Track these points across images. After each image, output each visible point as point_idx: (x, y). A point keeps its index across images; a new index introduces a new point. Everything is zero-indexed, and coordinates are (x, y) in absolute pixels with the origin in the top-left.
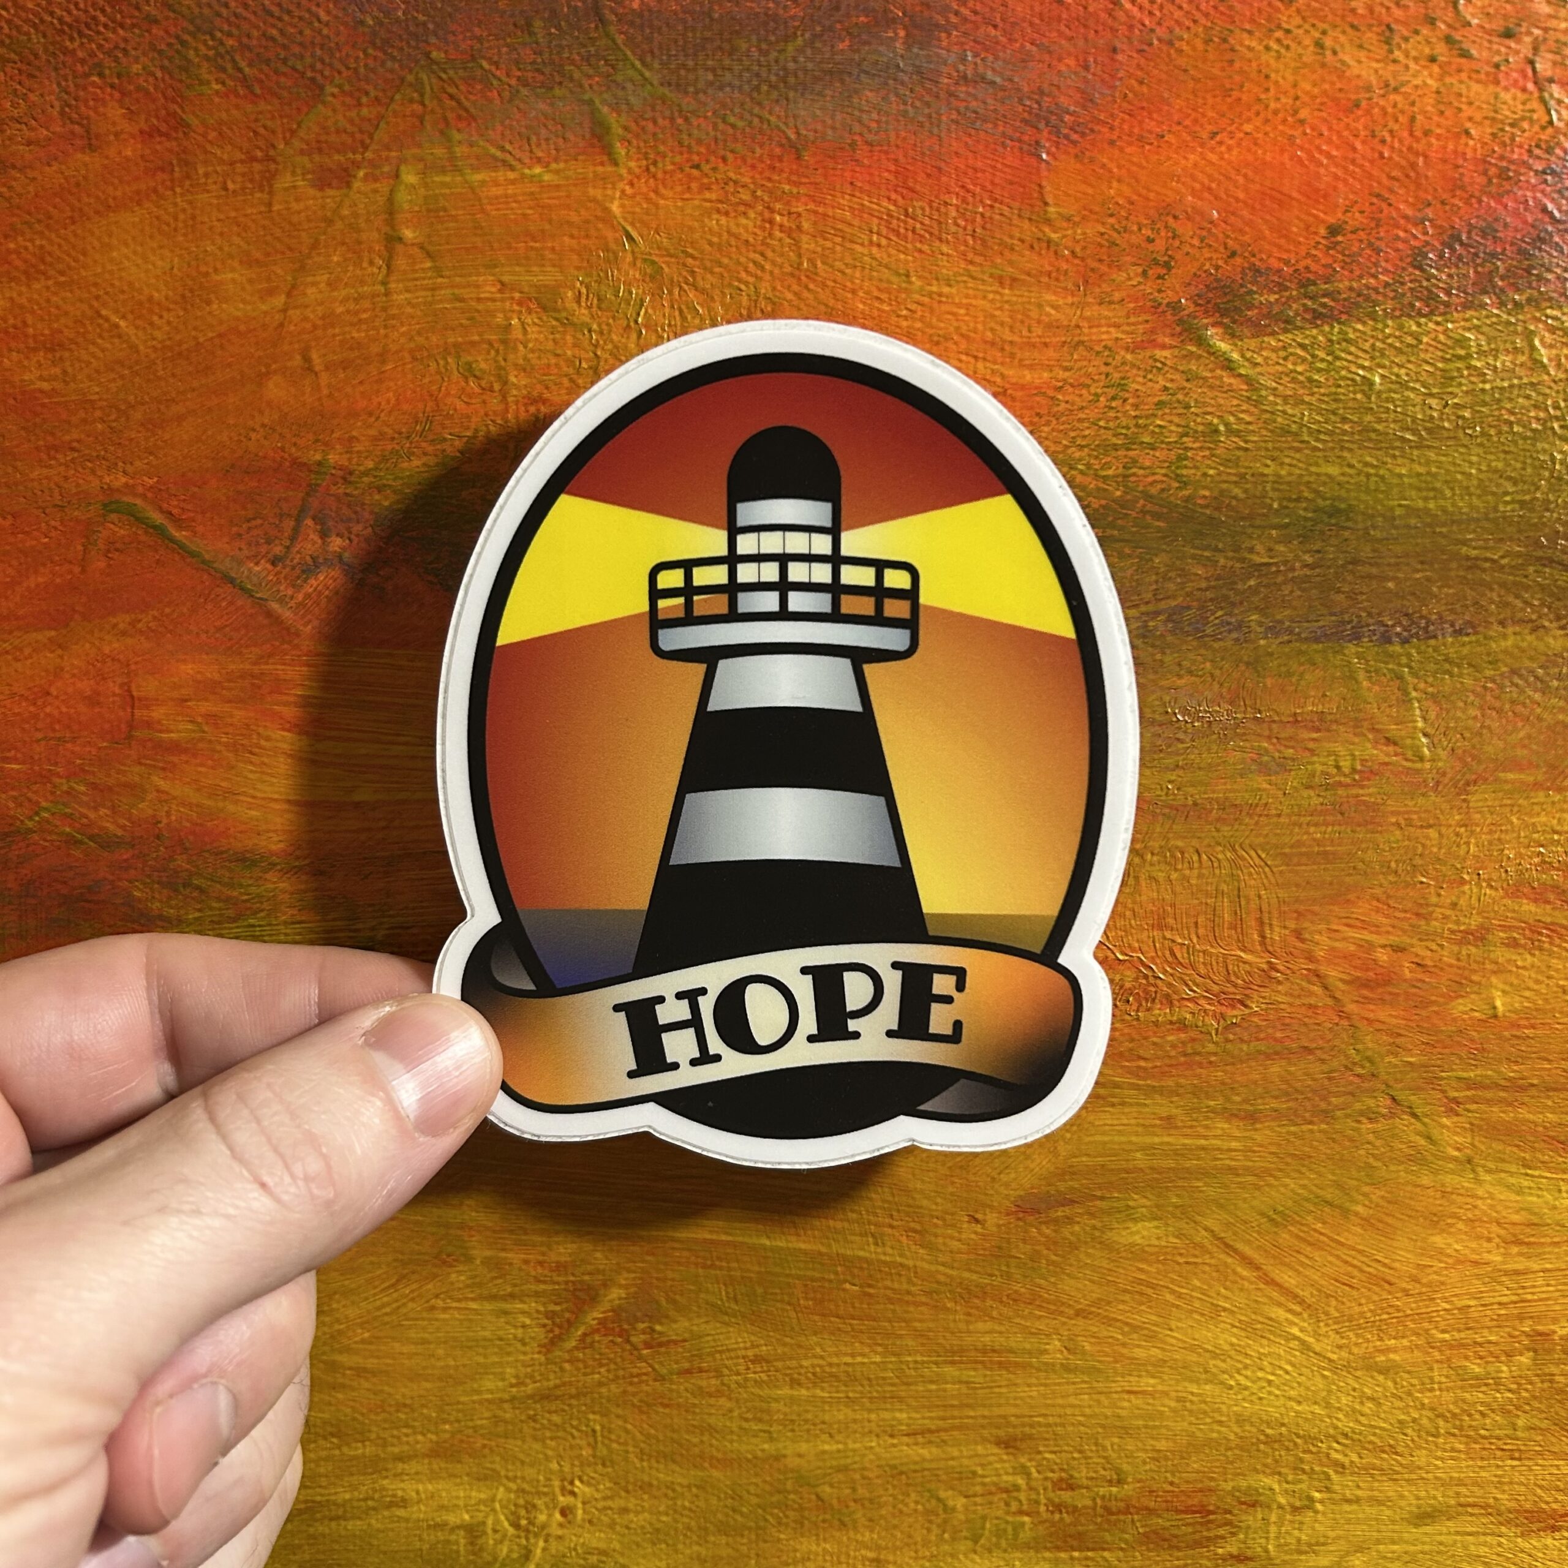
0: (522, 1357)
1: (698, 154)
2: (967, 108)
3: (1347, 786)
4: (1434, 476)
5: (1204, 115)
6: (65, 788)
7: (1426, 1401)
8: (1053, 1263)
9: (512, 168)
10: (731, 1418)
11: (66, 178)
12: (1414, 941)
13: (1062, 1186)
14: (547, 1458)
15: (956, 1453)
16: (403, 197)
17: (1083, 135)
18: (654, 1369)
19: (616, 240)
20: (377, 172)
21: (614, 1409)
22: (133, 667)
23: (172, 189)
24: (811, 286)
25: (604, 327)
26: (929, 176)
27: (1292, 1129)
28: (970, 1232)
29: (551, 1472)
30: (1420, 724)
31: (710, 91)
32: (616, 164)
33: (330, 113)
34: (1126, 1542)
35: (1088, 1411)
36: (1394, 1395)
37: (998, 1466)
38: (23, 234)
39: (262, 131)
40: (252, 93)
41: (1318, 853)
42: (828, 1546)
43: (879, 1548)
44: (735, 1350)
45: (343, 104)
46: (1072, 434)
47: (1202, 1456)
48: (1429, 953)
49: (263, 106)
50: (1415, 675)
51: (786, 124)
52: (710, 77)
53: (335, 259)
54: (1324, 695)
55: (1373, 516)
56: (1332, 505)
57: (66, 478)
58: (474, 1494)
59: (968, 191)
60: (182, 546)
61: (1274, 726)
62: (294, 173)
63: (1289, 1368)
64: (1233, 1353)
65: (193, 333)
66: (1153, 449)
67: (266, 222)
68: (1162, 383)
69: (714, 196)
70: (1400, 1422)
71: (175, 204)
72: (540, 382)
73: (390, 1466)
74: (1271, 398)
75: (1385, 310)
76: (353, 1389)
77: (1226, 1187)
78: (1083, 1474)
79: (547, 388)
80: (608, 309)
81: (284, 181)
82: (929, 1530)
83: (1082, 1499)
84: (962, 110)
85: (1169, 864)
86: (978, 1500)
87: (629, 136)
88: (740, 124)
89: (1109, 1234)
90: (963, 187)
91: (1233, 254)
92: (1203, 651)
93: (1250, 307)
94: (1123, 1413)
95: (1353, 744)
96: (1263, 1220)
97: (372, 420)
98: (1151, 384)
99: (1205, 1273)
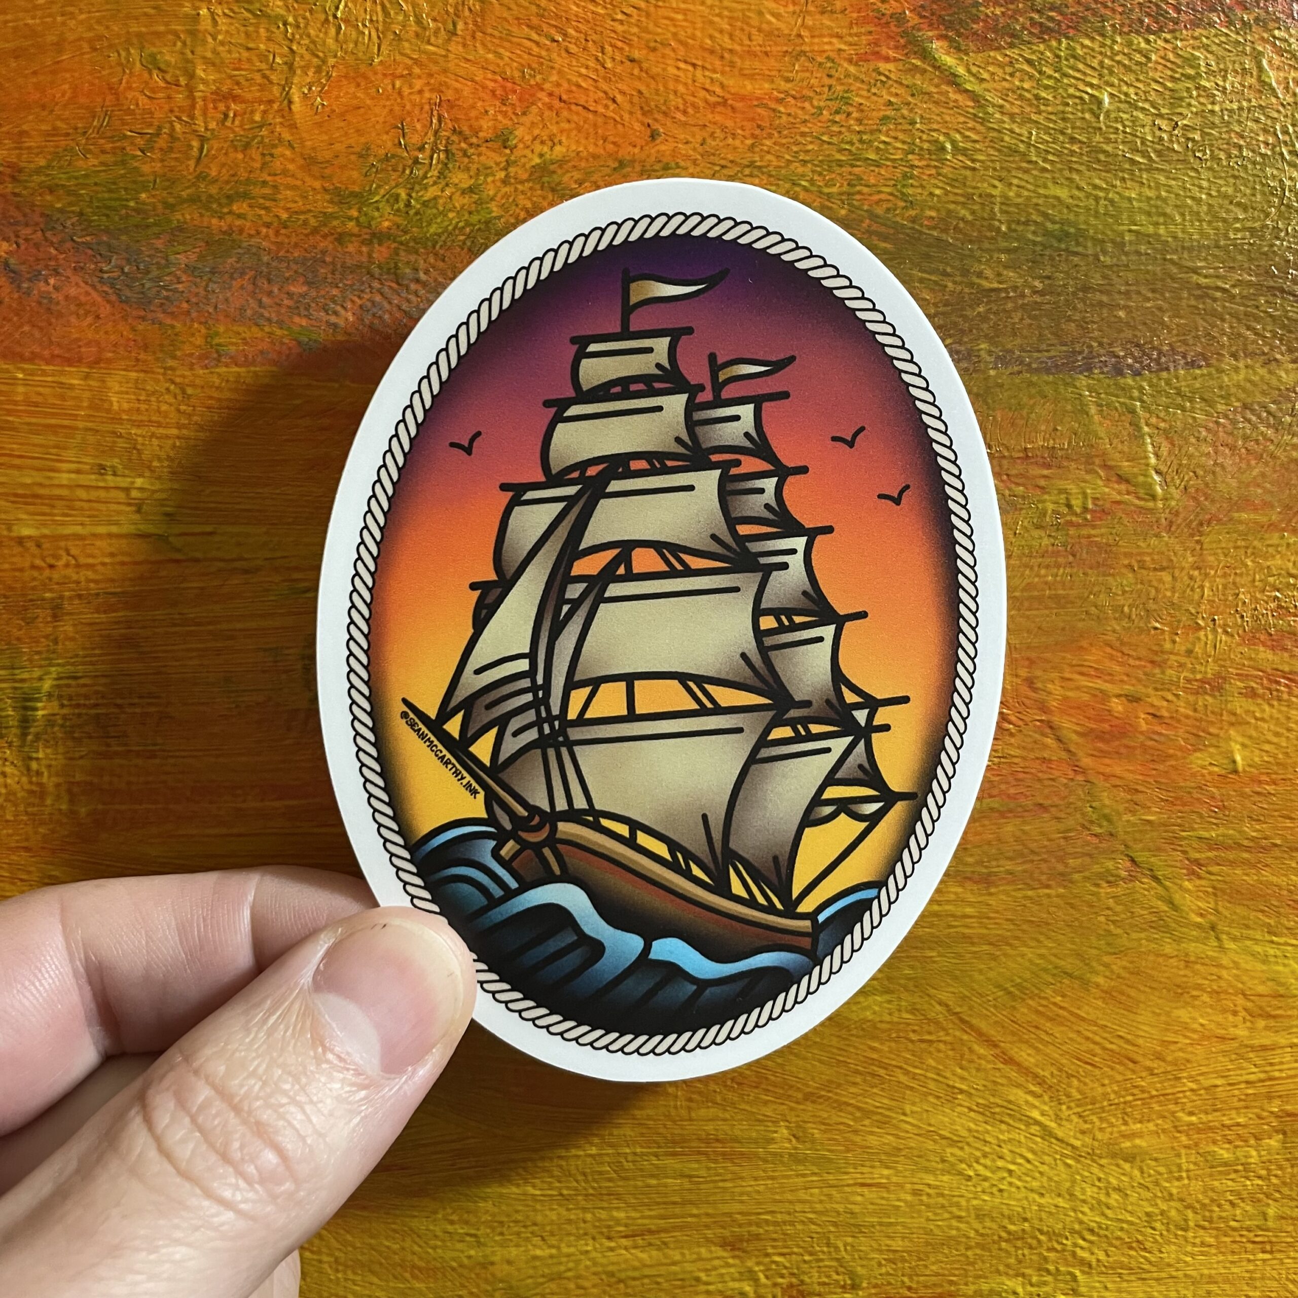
3: (1078, 526)
4: (1165, 200)
7: (1174, 1191)
12: (1150, 691)
15: (678, 1257)
25: (301, 20)
27: (1030, 893)
30: (1153, 461)
35: (819, 1207)
36: (1141, 1185)
37: (724, 1271)
41: (1050, 597)
46: (795, 149)
47: (940, 1257)
48: (1165, 704)
50: (1146, 408)
54: (1055, 430)
55: (1103, 241)
56: (1062, 230)
61: (1005, 462)
63: (1030, 1156)
64: (971, 1140)
66: (878, 166)
68: (887, 97)
70: (1148, 1214)
72: (231, 77)
74: (998, 116)
75: (1113, 26)
77: (959, 956)
78: (815, 1280)
79: (238, 83)
93: (976, 20)
94: (856, 1208)
95: (1085, 481)
96: (1001, 993)
97: (45, 113)
98: (875, 98)
99: (939, 1051)
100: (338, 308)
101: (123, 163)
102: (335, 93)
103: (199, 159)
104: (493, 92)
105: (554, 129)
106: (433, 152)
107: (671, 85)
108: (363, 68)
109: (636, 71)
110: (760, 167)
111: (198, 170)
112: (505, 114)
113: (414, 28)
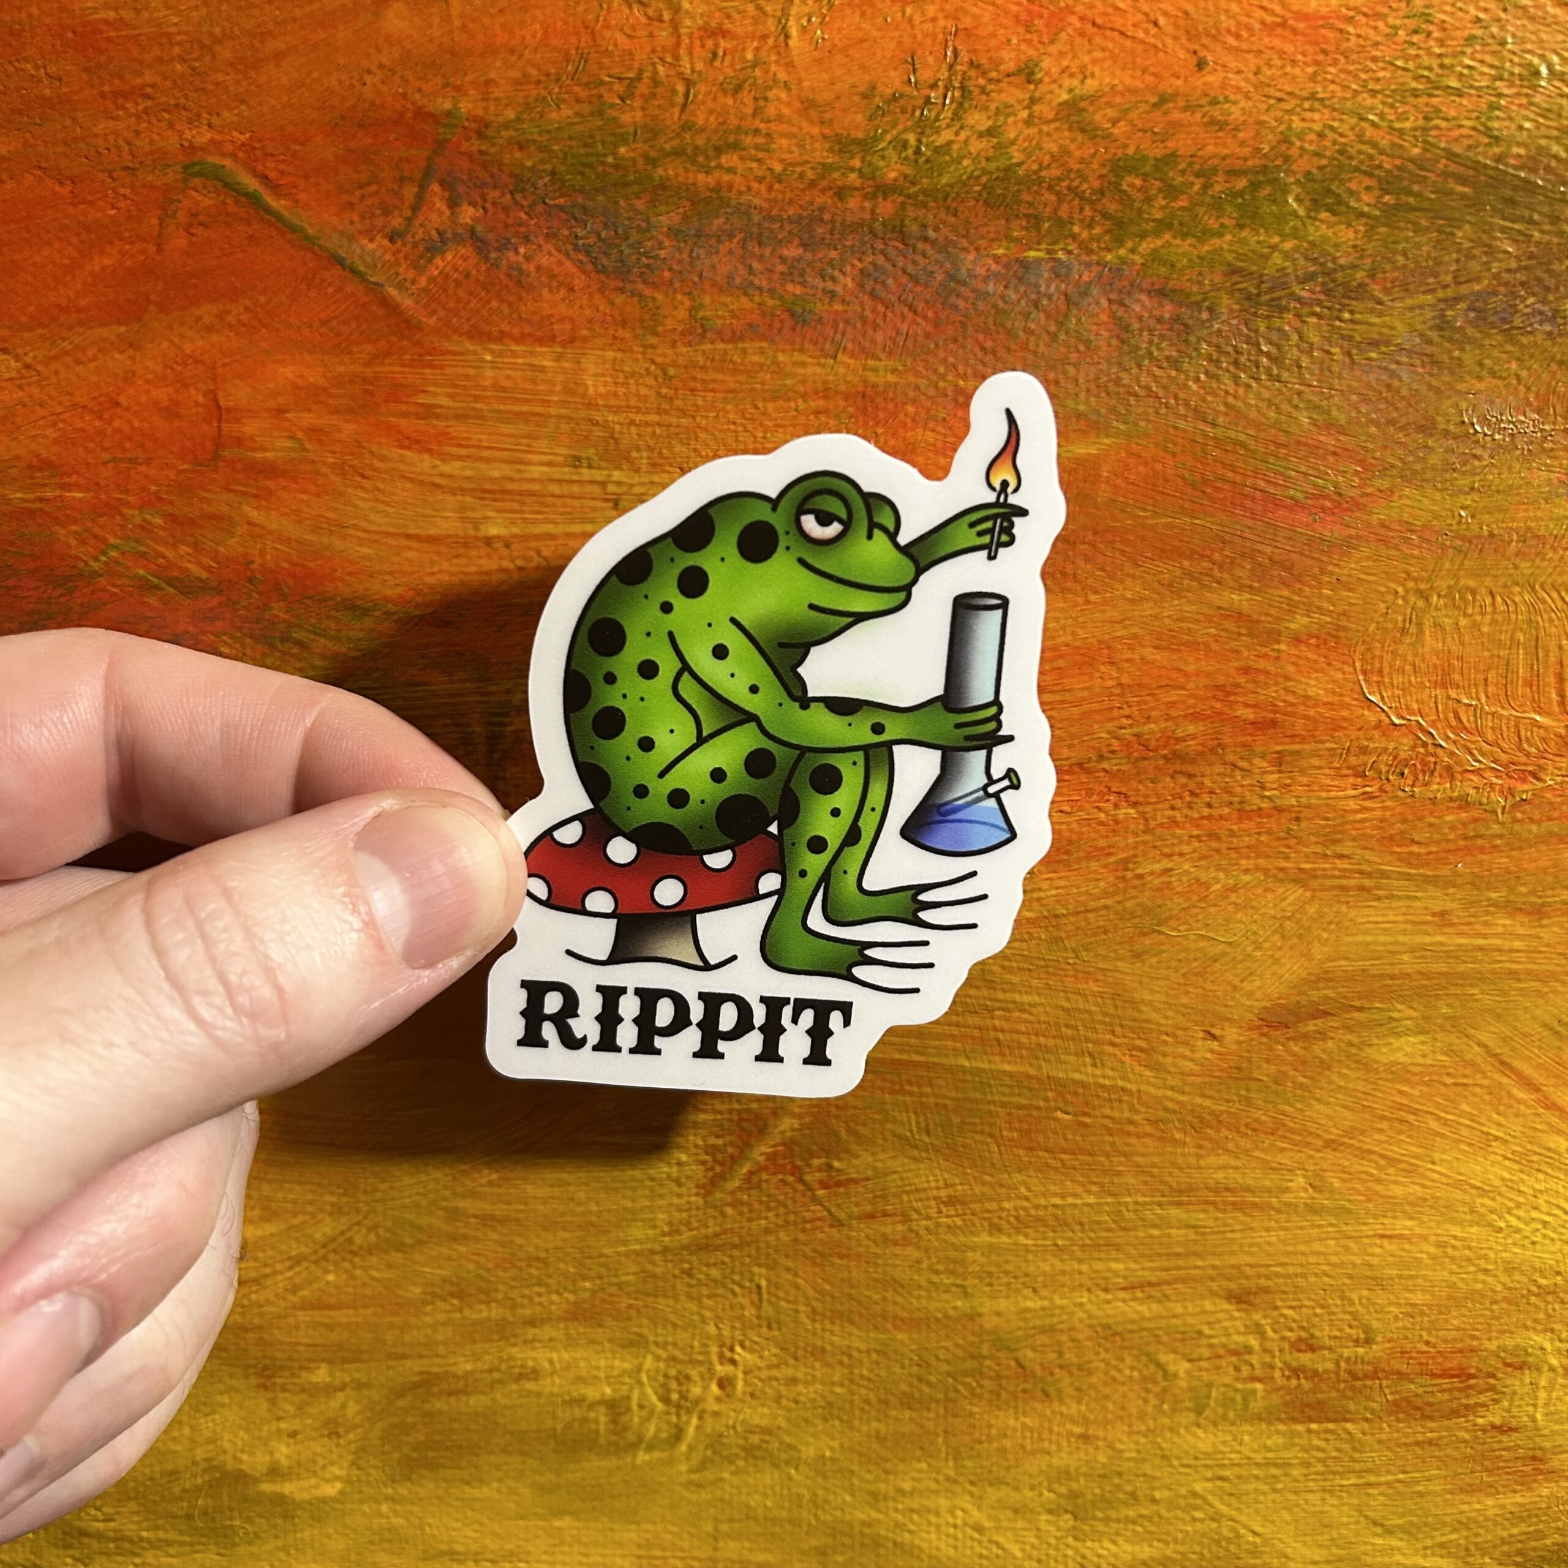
0: (676, 1201)
6: (137, 521)
8: (1301, 1086)
10: (919, 1270)
13: (1315, 995)
14: (703, 1320)
15: (1179, 1309)
18: (830, 1213)
21: (783, 1261)
22: (220, 371)
28: (1204, 1050)
29: (709, 1337)
34: (1373, 1412)
35: (1334, 1259)
37: (1228, 1324)
42: (1028, 1421)
43: (1086, 1422)
44: (926, 1190)
46: (1363, 76)
47: (1464, 1311)
57: (137, 133)
58: (617, 1363)
60: (280, 218)
64: (1504, 1189)
66: (1462, 96)
73: (519, 1331)
76: (477, 1240)
78: (1326, 1333)
79: (728, 17)
82: (1146, 1401)
83: (1323, 1363)
85: (1458, 608)
86: (1203, 1364)
89: (1369, 1051)
92: (1509, 347)
94: (1375, 1261)
96: (1546, 1033)
97: (513, 58)
98: (1460, 14)
99: (1475, 1095)
100: (837, 273)
101: (601, 113)
102: (837, 24)
103: (684, 107)
104: (1017, 19)
105: (1086, 59)
106: (947, 89)
110: (1322, 100)
111: (684, 117)
112: (1029, 42)
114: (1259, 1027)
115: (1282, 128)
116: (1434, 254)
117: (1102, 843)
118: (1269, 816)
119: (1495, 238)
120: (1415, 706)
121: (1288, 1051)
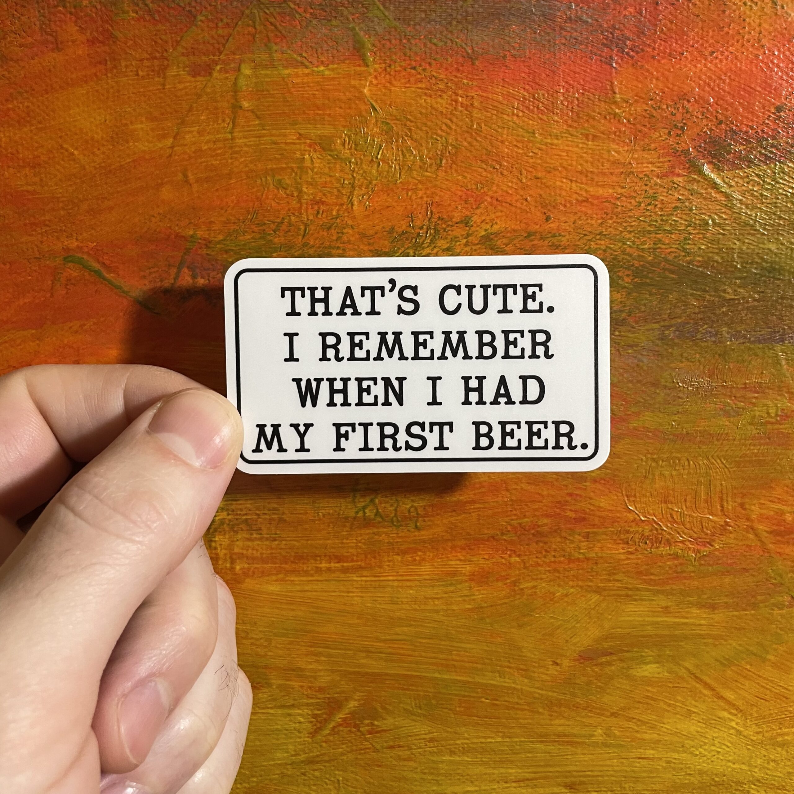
0: (299, 740)
1: (415, 61)
2: (571, 37)
3: (772, 423)
5: (707, 42)
8: (600, 687)
9: (307, 67)
11: (43, 67)
13: (605, 645)
16: (242, 82)
17: (637, 53)
18: (373, 746)
19: (366, 110)
20: (228, 67)
21: (350, 768)
22: (81, 351)
23: (106, 75)
24: (478, 138)
25: (358, 160)
26: (547, 75)
27: (736, 613)
28: (553, 670)
31: (423, 24)
32: (367, 66)
33: (200, 32)
35: (616, 768)
36: (786, 759)
38: (17, 99)
39: (159, 41)
40: (154, 18)
41: (755, 461)
44: (419, 735)
45: (208, 27)
46: (625, 224)
49: (160, 27)
51: (466, 44)
52: (423, 16)
53: (202, 118)
54: (762, 373)
56: (771, 267)
57: (42, 242)
59: (570, 85)
60: (111, 283)
61: (734, 390)
62: (178, 67)
63: (729, 744)
64: (698, 737)
65: (118, 159)
66: (671, 234)
67: (162, 95)
68: (677, 195)
69: (423, 86)
71: (108, 83)
72: (321, 191)
74: (739, 205)
77: (697, 645)
79: (325, 195)
80: (361, 150)
81: (172, 71)
84: (568, 38)
85: (671, 466)
87: (375, 49)
88: (440, 44)
89: (631, 671)
90: (567, 82)
91: (721, 123)
92: (695, 348)
93: (729, 153)
94: (636, 769)
95: (777, 400)
96: (718, 663)
97: (223, 211)
98: (670, 196)
99: (683, 692)
101: (264, 238)
102: (376, 199)
103: (304, 236)
104: (461, 197)
105: (493, 216)
106: (428, 229)
107: (558, 192)
108: (391, 186)
109: (539, 184)
110: (605, 235)
111: (304, 241)
112: (467, 208)
113: (419, 163)
114: (579, 660)
115: (586, 248)
116: (659, 306)
117: (503, 573)
118: (583, 561)
119: (688, 299)
120: (651, 511)
121: (593, 671)
